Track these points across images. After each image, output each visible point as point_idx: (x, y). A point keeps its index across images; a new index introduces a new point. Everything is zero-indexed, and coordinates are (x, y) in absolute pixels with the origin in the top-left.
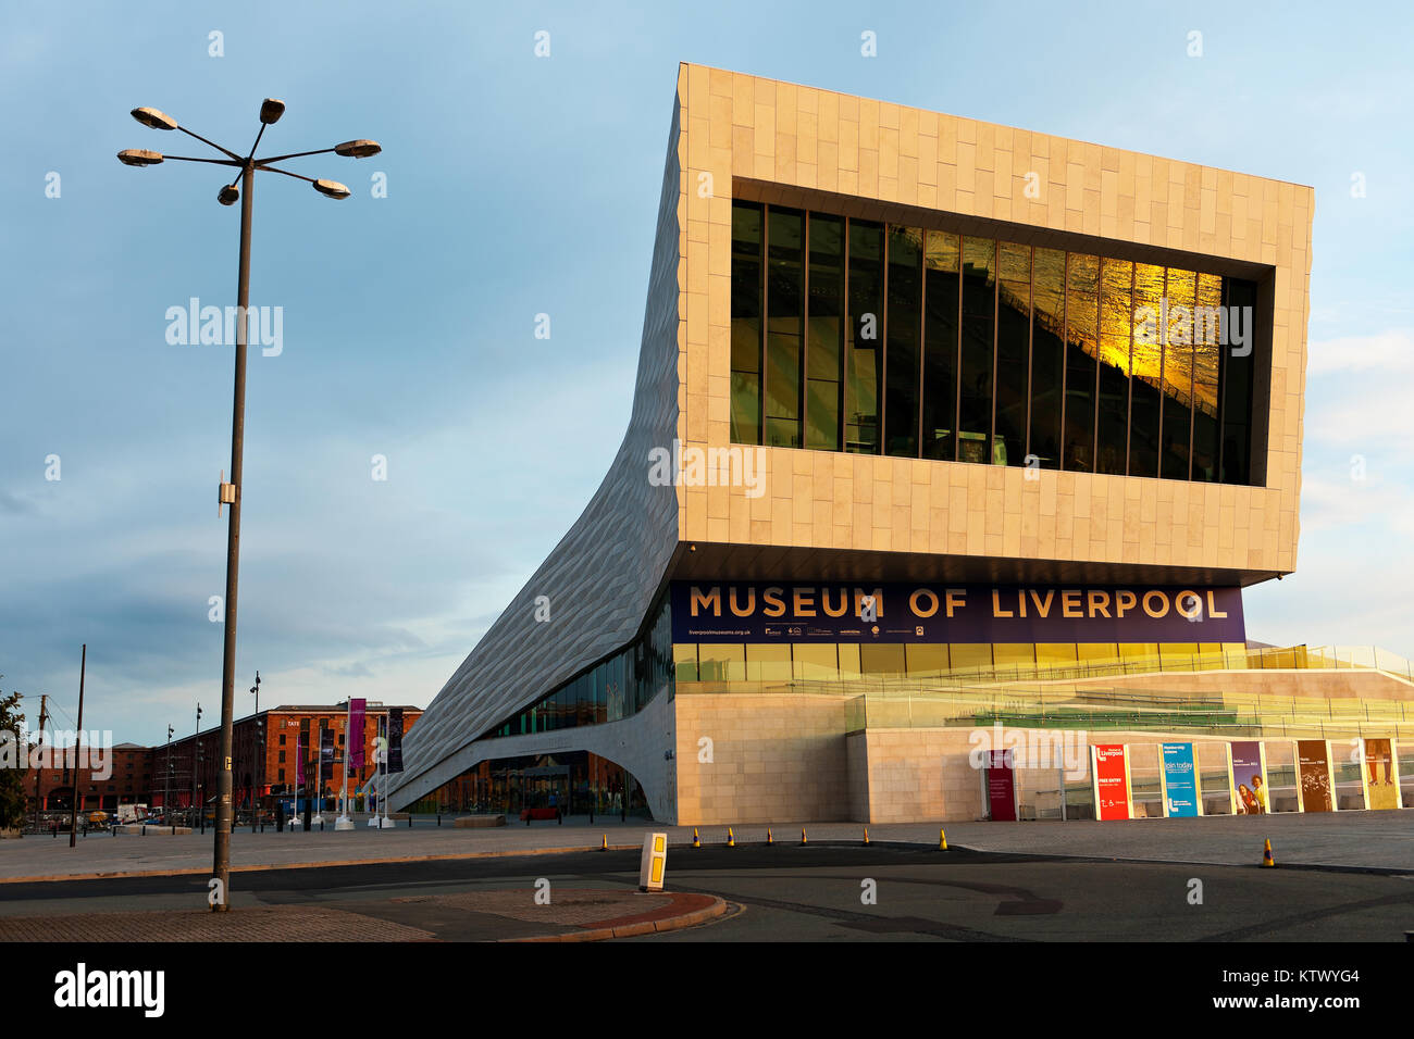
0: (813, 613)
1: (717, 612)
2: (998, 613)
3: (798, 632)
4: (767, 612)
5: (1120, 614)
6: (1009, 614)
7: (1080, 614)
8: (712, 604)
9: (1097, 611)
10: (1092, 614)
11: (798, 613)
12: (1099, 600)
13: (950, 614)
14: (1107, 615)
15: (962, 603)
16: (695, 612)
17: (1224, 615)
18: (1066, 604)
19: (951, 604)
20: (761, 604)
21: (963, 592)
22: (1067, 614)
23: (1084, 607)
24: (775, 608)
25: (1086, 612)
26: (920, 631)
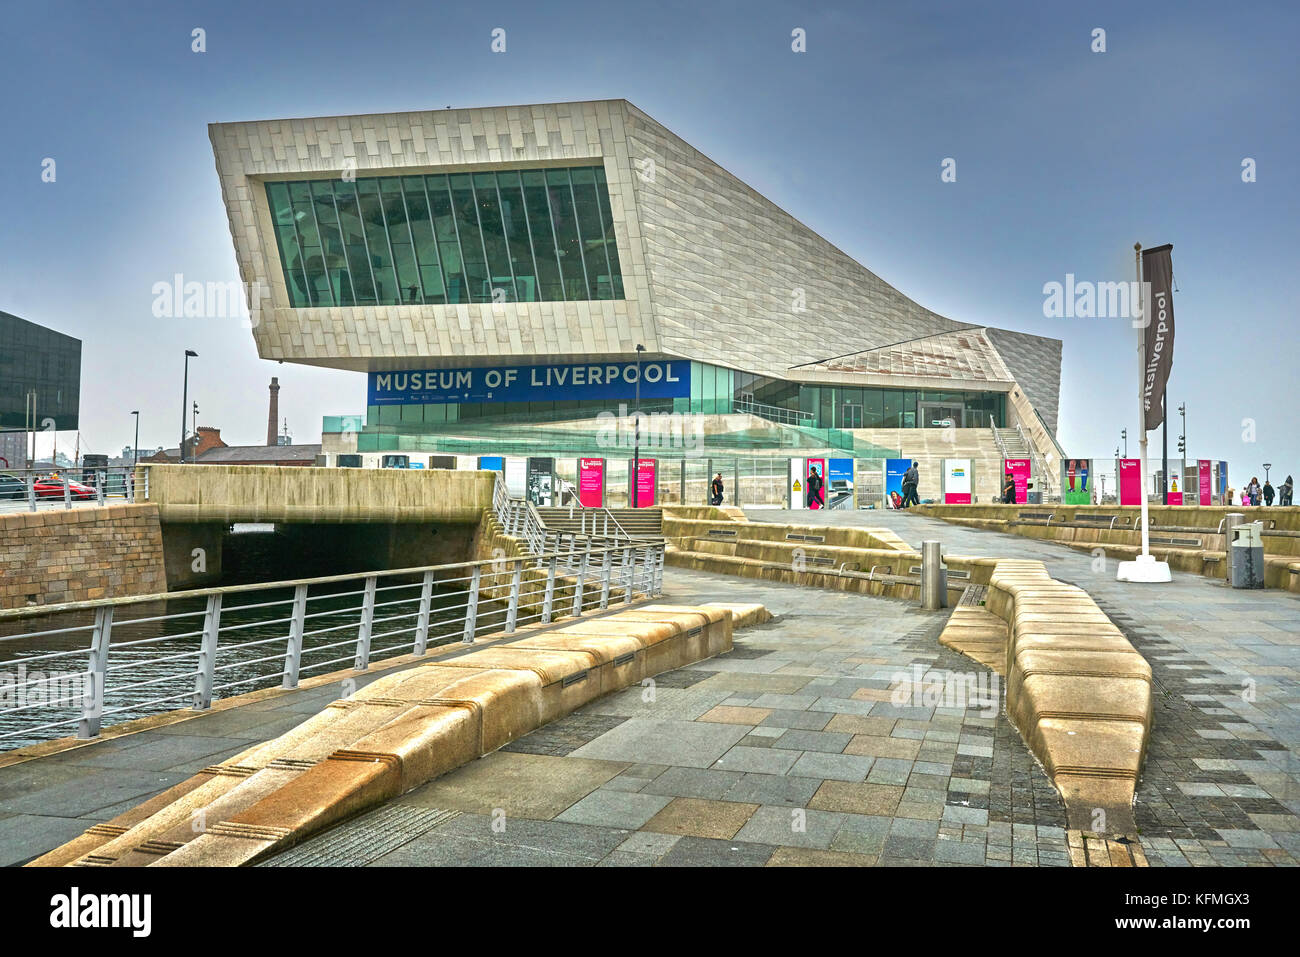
0: (435, 387)
1: (389, 389)
2: (534, 383)
3: (427, 398)
4: (413, 387)
5: (608, 382)
6: (541, 384)
7: (583, 382)
8: (386, 384)
9: (594, 380)
10: (590, 382)
11: (428, 387)
12: (595, 373)
13: (507, 385)
14: (600, 382)
15: (514, 378)
16: (378, 389)
17: (677, 379)
18: (575, 376)
19: (508, 379)
20: (410, 383)
21: (515, 372)
22: (575, 382)
23: (586, 378)
24: (416, 385)
25: (587, 381)
26: (490, 396)
